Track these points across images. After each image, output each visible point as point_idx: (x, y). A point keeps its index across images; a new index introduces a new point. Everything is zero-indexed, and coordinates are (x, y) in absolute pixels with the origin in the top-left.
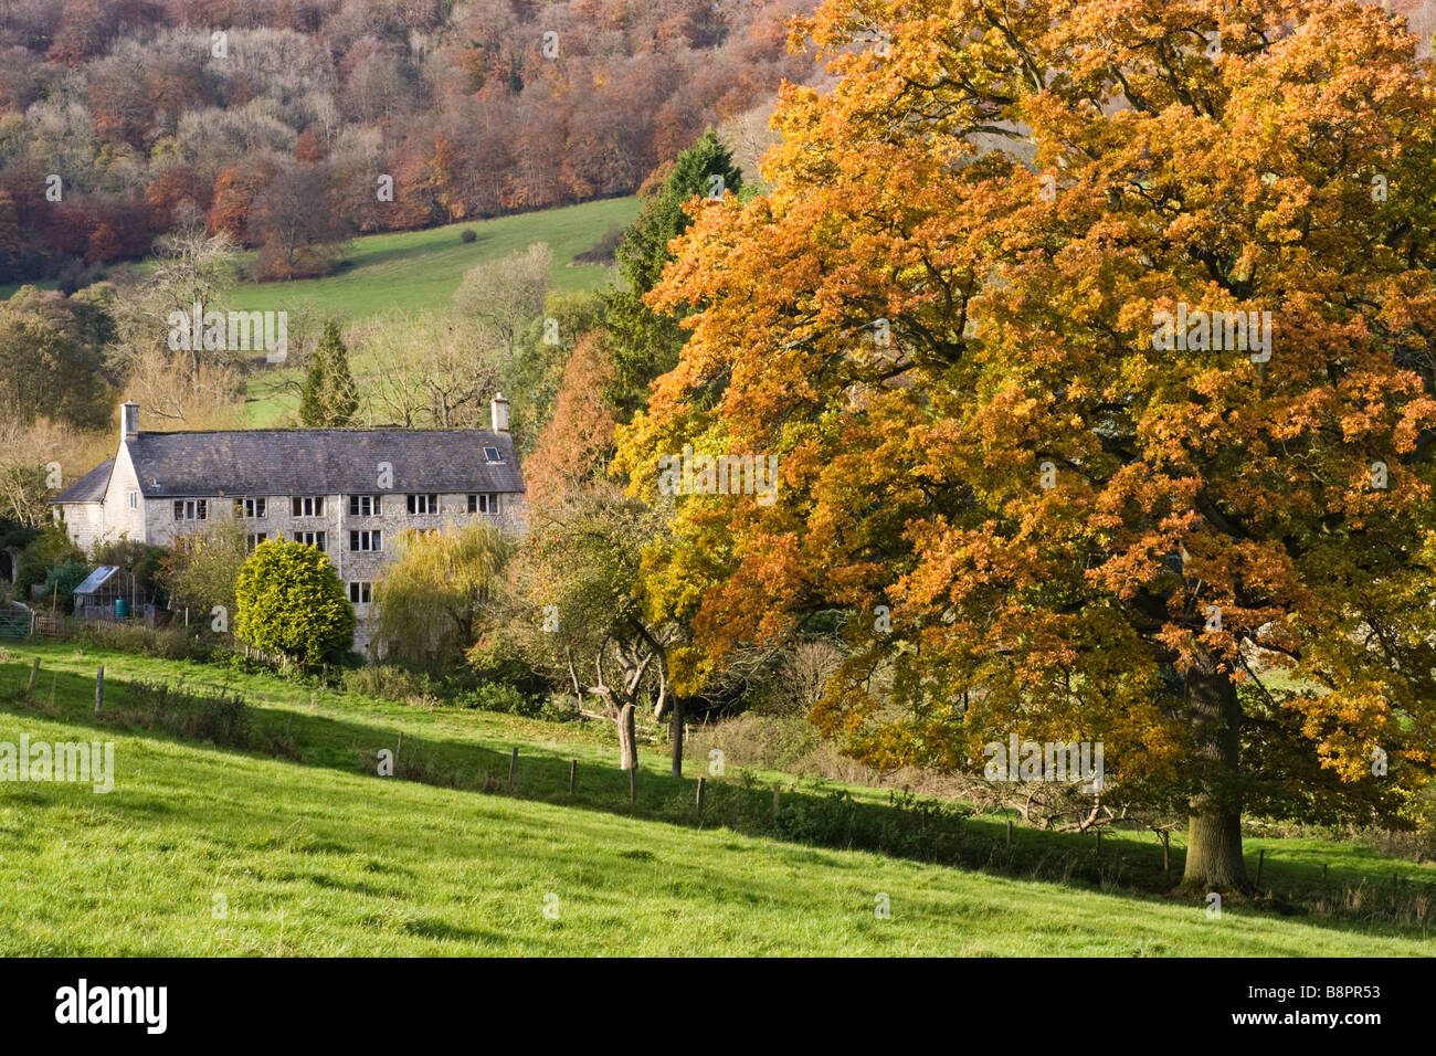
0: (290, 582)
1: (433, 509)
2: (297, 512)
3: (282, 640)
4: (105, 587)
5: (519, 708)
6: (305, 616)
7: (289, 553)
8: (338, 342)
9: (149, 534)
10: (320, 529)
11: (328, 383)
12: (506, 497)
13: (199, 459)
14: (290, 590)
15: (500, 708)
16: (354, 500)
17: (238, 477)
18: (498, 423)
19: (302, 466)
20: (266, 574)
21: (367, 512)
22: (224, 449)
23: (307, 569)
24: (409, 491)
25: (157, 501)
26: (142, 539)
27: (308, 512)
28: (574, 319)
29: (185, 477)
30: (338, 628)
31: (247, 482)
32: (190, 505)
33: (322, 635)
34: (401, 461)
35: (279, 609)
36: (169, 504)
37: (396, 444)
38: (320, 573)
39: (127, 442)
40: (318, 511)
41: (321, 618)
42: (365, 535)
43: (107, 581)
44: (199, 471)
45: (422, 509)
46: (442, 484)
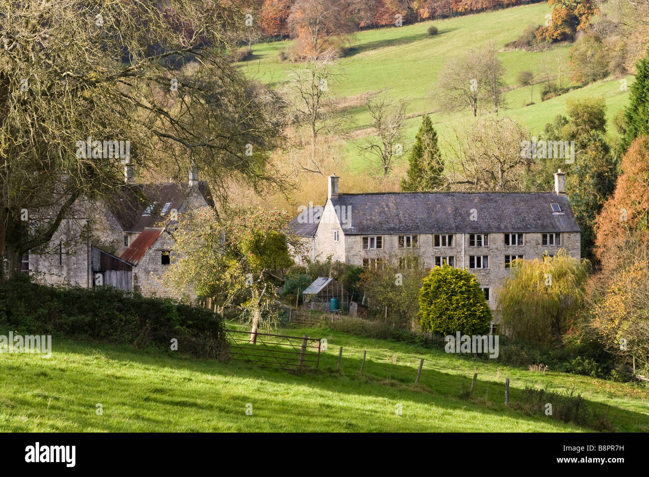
0: (454, 293)
1: (520, 242)
2: (437, 244)
3: (449, 328)
4: (324, 291)
5: (597, 373)
6: (463, 314)
7: (452, 274)
8: (431, 129)
9: (347, 257)
10: (451, 255)
11: (426, 155)
12: (566, 235)
13: (376, 211)
14: (454, 298)
15: (584, 373)
16: (472, 237)
17: (400, 222)
18: (559, 188)
19: (439, 215)
20: (439, 287)
21: (480, 244)
22: (391, 205)
23: (464, 285)
24: (506, 231)
25: (352, 237)
26: (343, 260)
27: (444, 244)
28: (586, 115)
29: (369, 222)
30: (483, 321)
31: (406, 225)
32: (372, 239)
33: (473, 325)
34: (499, 212)
35: (447, 309)
36: (359, 239)
37: (496, 202)
38: (472, 287)
39: (331, 199)
40: (450, 244)
41: (473, 315)
42: (479, 259)
43: (325, 287)
44: (377, 219)
45: (514, 243)
46: (526, 227)
